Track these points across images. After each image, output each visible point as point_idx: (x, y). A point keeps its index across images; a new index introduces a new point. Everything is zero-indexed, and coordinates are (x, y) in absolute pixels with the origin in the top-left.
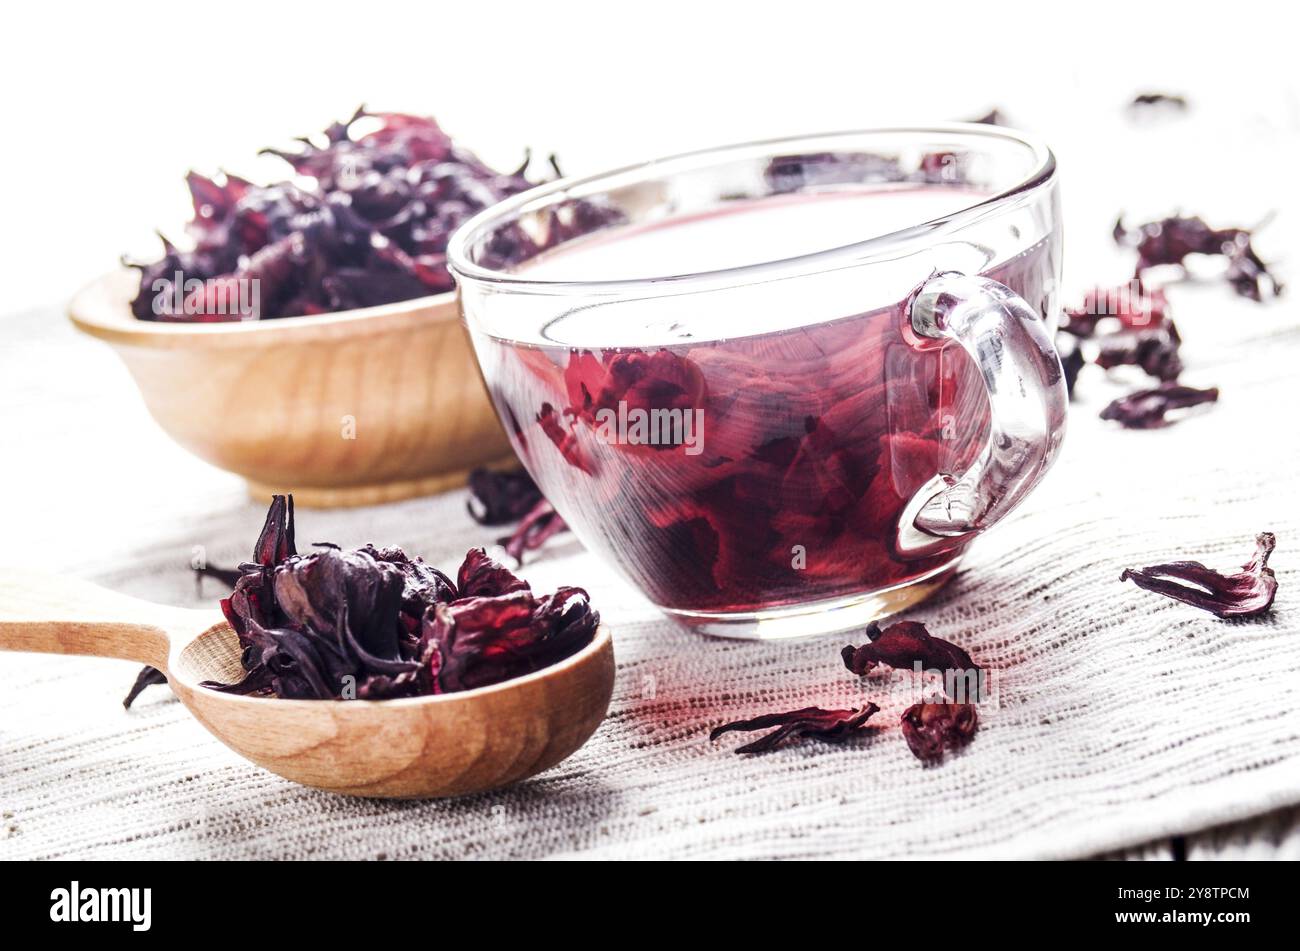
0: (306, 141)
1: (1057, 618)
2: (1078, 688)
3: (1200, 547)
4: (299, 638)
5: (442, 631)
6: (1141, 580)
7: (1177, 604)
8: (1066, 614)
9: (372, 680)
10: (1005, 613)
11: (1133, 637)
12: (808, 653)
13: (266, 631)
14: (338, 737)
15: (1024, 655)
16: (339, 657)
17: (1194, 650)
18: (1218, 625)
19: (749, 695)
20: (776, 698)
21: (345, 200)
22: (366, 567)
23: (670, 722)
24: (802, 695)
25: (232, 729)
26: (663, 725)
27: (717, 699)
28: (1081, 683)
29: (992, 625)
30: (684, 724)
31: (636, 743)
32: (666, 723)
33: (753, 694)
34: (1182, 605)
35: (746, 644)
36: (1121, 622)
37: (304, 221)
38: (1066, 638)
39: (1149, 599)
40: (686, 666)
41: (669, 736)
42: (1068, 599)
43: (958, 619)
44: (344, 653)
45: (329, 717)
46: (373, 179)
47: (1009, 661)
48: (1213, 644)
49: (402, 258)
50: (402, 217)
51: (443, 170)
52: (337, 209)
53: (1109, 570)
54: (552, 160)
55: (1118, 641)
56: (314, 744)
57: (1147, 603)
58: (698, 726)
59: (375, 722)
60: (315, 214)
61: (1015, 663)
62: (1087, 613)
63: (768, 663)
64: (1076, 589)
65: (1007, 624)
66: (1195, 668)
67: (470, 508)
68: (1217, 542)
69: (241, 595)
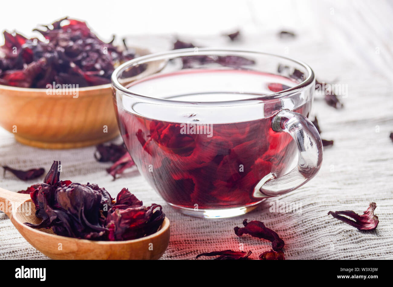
0: (47, 27)
1: (303, 223)
2: (316, 251)
3: (344, 201)
4: (64, 214)
5: (116, 218)
6: (335, 215)
7: (343, 223)
8: (305, 222)
9: (92, 234)
10: (283, 218)
11: (330, 234)
12: (219, 225)
13: (53, 210)
14: (78, 251)
15: (294, 235)
16: (78, 223)
17: (352, 241)
18: (359, 233)
19: (203, 240)
20: (213, 242)
21: (63, 50)
22: (90, 192)
23: (179, 249)
24: (221, 242)
25: (37, 242)
26: (177, 250)
27: (193, 241)
28: (316, 249)
29: (279, 222)
30: (184, 250)
31: (169, 256)
32: (178, 249)
33: (205, 240)
34: (345, 223)
35: (197, 219)
36: (325, 227)
37: (48, 55)
38: (307, 231)
39: (333, 220)
40: (179, 225)
41: (180, 254)
42: (305, 216)
43: (267, 218)
44: (80, 221)
45: (75, 244)
46: (71, 44)
47: (289, 237)
48: (358, 240)
49: (80, 72)
50: (80, 57)
51: (89, 41)
52: (59, 52)
53: (318, 207)
54: (124, 41)
55: (325, 235)
56: (67, 252)
57: (333, 221)
58: (190, 251)
59: (92, 248)
60: (52, 53)
61: (291, 238)
62: (313, 222)
63: (206, 228)
64: (307, 212)
65: (285, 222)
66: (354, 248)
67: (95, 156)
68: (350, 200)
69: (41, 194)
